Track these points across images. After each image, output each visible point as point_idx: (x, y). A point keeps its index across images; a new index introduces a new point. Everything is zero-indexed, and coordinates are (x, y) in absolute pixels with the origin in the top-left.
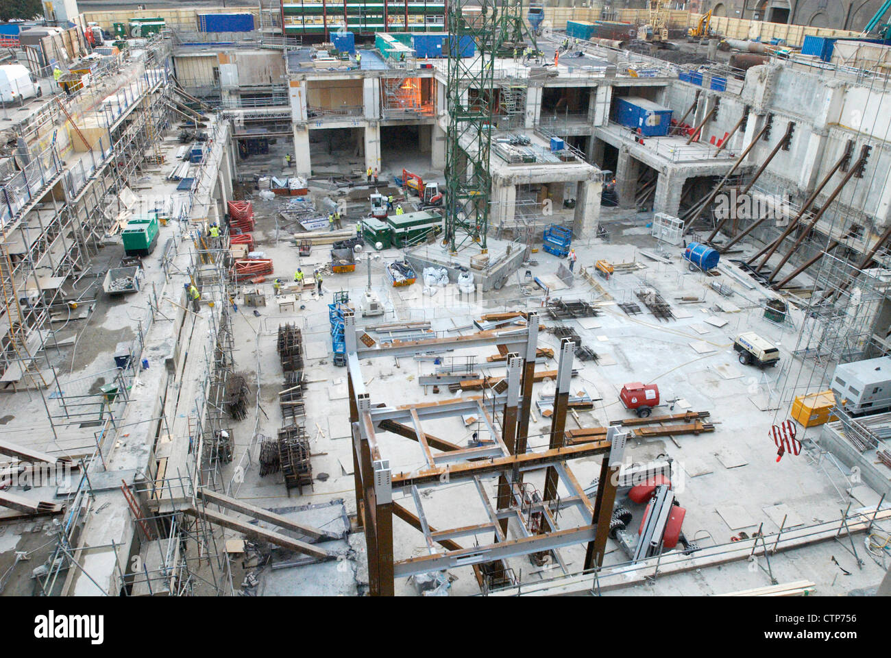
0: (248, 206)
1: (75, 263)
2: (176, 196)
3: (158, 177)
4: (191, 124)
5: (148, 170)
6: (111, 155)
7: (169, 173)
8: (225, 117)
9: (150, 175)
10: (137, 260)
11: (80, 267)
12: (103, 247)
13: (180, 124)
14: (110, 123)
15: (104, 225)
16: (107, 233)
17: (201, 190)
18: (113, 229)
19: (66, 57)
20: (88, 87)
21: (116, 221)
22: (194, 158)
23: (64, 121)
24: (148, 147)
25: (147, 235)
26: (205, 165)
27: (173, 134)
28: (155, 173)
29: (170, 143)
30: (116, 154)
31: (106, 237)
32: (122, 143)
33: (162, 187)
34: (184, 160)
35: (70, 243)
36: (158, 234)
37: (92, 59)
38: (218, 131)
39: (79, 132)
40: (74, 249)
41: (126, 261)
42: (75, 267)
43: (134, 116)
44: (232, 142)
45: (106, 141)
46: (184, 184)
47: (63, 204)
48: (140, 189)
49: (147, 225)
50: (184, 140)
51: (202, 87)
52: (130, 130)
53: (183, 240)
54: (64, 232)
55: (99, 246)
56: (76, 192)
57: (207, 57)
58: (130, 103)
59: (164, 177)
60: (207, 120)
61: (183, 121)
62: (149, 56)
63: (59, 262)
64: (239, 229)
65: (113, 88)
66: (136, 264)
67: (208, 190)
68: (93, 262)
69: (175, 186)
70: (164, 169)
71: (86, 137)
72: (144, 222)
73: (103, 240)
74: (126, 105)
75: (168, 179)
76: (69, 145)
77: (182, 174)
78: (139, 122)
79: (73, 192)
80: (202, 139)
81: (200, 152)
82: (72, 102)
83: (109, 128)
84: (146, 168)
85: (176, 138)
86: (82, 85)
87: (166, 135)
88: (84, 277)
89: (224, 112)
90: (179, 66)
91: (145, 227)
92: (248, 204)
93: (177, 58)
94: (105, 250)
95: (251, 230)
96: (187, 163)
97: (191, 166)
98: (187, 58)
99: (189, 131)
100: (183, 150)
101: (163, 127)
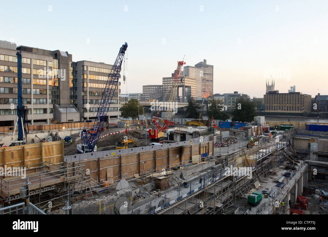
0: (306, 199)
1: (230, 201)
2: (275, 188)
3: (271, 180)
4: (292, 163)
5: (269, 176)
6: (255, 169)
7: (276, 179)
8: (306, 162)
9: (269, 178)
10: (250, 207)
11: (232, 203)
12: (242, 198)
13: (288, 162)
14: (257, 158)
15: (245, 191)
16: (245, 194)
17: (285, 188)
18: (248, 194)
19: (254, 135)
20: (256, 146)
21: (250, 191)
22: (287, 175)
23: (243, 156)
24: (271, 168)
25: (256, 199)
26: (290, 179)
27: (284, 165)
28: (271, 178)
29: (281, 168)
30: (257, 169)
31: (245, 196)
32: (260, 166)
33: (271, 183)
34: (283, 176)
35: (230, 194)
36: (261, 200)
37: (261, 137)
38: (301, 167)
39: (247, 160)
40: (231, 196)
41: (246, 206)
42: (230, 202)
43: (268, 157)
44: (307, 173)
45: (254, 164)
46: (279, 184)
47: (232, 181)
48: (263, 182)
49: (257, 196)
50: (287, 168)
51: (303, 150)
52: (265, 162)
53: (269, 205)
54: (229, 190)
55: (241, 198)
56: (237, 178)
57: (306, 139)
58: (267, 153)
59: (274, 180)
60: (299, 162)
61: (290, 161)
62: (283, 137)
63: (224, 199)
64: (300, 208)
65: (265, 147)
66: (249, 208)
67: (287, 189)
68: (236, 203)
69: (276, 184)
70: (275, 177)
71: (249, 161)
72: (257, 194)
73: (243, 196)
74: (266, 153)
75: (274, 181)
76: (243, 163)
77: (280, 181)
78: (270, 159)
79: (236, 179)
80: (294, 169)
81: (290, 174)
82: (248, 150)
83: (256, 160)
84: (268, 175)
85: (284, 167)
86: (254, 145)
87: (281, 165)
88: (231, 206)
89: (307, 160)
90: (295, 142)
91: (256, 196)
92: (306, 198)
93: (295, 139)
94: (242, 200)
95: (305, 209)
96: (284, 177)
97: (285, 178)
98: (299, 139)
99: (289, 165)
100: (285, 172)
101: (281, 162)
